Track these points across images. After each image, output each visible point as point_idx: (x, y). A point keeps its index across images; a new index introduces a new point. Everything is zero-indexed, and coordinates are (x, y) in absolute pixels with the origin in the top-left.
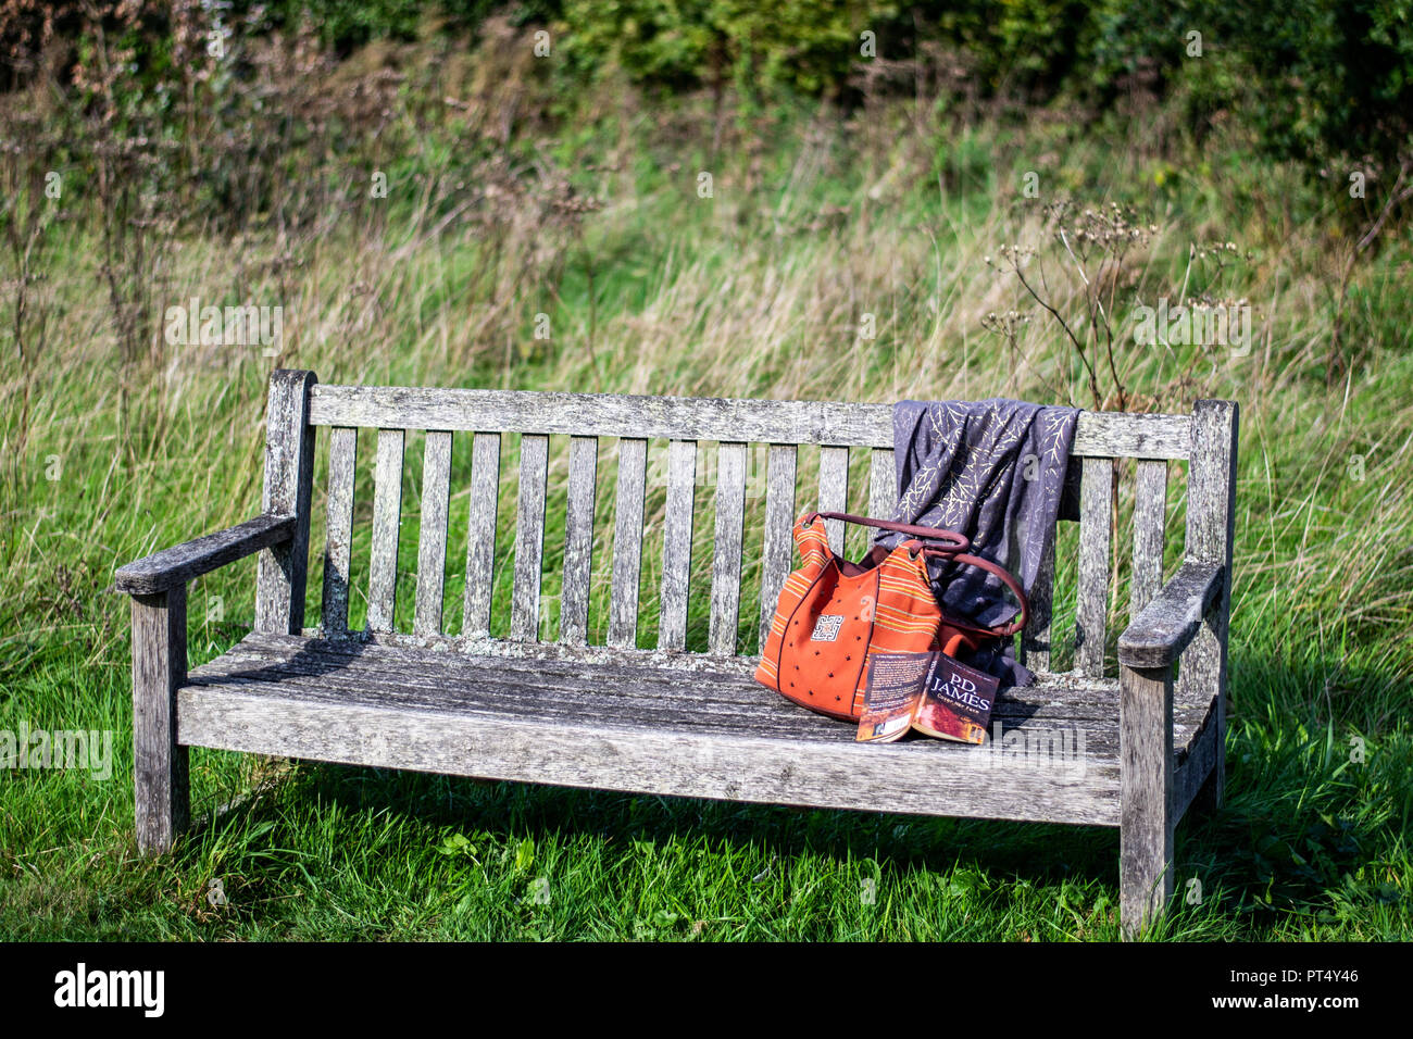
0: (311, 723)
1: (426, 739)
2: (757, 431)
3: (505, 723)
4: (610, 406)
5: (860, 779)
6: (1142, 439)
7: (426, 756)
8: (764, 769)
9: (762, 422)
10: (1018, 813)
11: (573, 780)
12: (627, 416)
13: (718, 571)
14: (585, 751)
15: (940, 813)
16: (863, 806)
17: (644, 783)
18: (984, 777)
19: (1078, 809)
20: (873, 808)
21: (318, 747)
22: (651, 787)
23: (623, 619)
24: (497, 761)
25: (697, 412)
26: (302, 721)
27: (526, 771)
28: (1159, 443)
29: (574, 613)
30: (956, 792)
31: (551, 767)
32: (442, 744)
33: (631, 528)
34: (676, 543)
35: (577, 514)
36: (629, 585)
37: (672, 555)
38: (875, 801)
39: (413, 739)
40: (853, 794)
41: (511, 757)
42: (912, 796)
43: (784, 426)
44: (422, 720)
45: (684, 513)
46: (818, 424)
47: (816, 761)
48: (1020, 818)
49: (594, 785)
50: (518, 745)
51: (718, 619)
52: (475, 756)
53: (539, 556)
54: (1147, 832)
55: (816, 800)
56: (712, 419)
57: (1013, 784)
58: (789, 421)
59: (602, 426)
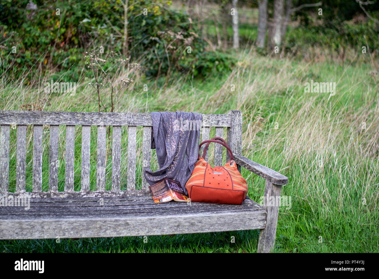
0: (27, 227)
1: (67, 227)
2: (111, 122)
3: (93, 219)
4: (65, 115)
5: (199, 224)
6: (218, 121)
7: (67, 233)
8: (172, 224)
9: (112, 119)
10: (239, 228)
11: (114, 235)
12: (70, 119)
13: (99, 165)
14: (119, 225)
15: (219, 231)
16: (199, 232)
17: (137, 233)
18: (232, 219)
19: (255, 225)
20: (202, 232)
21: (29, 235)
22: (139, 234)
23: (70, 183)
24: (90, 232)
25: (93, 117)
26: (24, 226)
27: (100, 234)
28: (223, 122)
29: (54, 182)
30: (223, 224)
31: (108, 232)
32: (72, 229)
33: (71, 154)
34: (85, 158)
35: (53, 150)
36: (71, 172)
37: (84, 161)
38: (202, 230)
39: (63, 228)
40: (196, 228)
41: (95, 230)
42: (212, 227)
43: (119, 120)
44: (66, 221)
45: (88, 148)
46: (129, 120)
47: (188, 220)
48: (240, 229)
49: (121, 235)
50: (98, 226)
51: (99, 180)
52: (83, 231)
53: (41, 164)
54: (272, 229)
55: (186, 232)
56: (97, 119)
57: (239, 221)
58: (120, 119)
59: (62, 122)
